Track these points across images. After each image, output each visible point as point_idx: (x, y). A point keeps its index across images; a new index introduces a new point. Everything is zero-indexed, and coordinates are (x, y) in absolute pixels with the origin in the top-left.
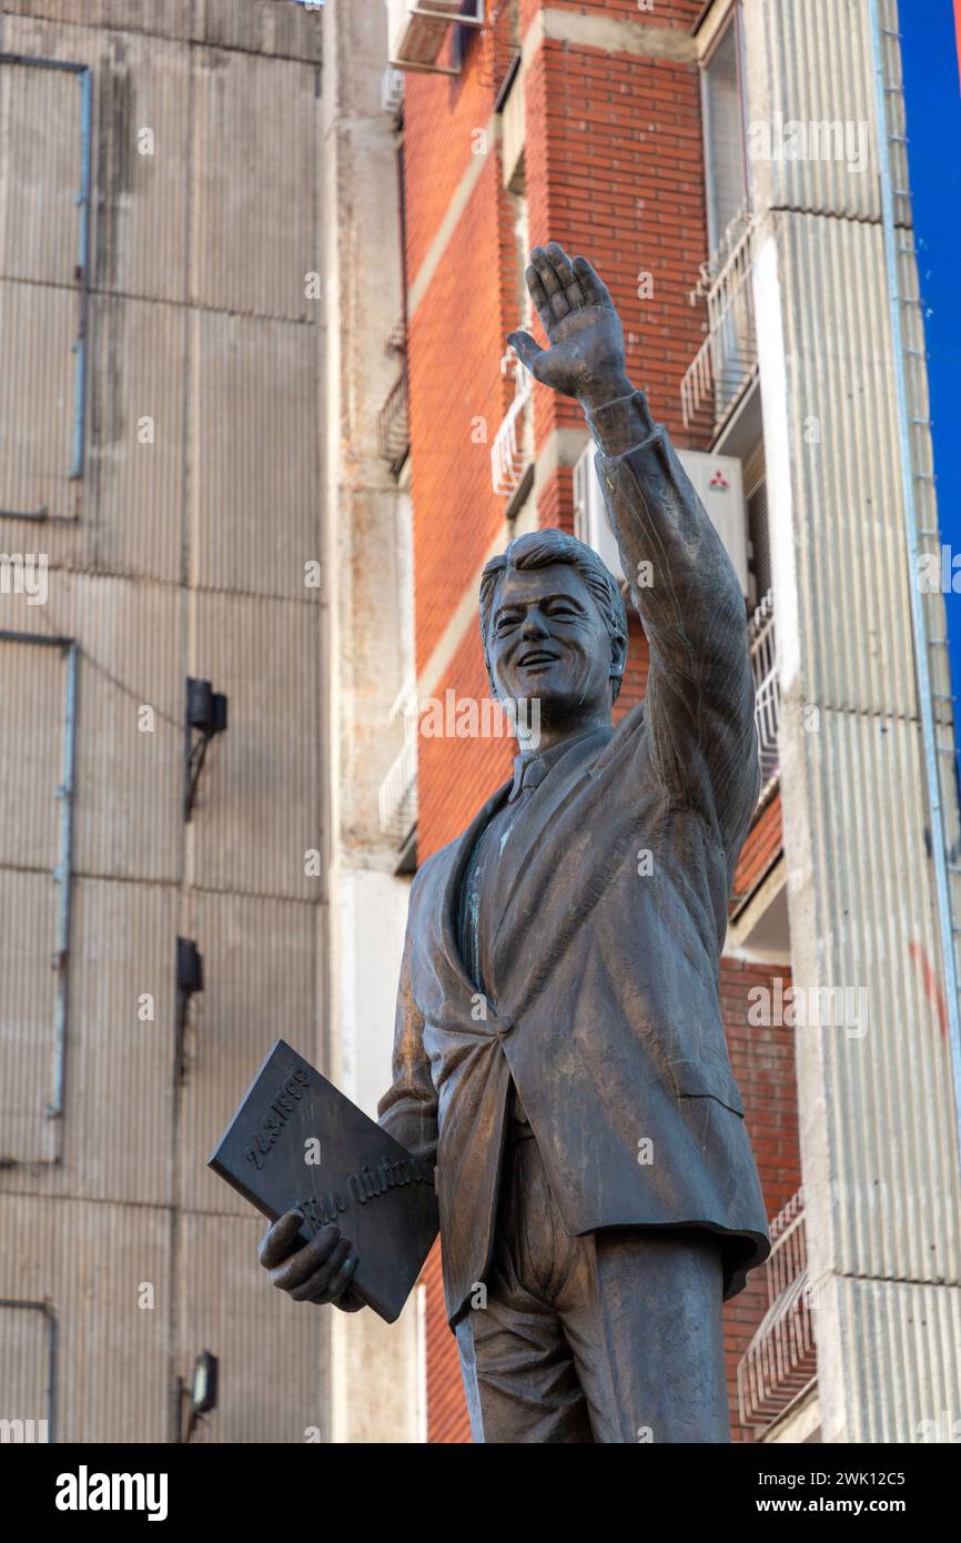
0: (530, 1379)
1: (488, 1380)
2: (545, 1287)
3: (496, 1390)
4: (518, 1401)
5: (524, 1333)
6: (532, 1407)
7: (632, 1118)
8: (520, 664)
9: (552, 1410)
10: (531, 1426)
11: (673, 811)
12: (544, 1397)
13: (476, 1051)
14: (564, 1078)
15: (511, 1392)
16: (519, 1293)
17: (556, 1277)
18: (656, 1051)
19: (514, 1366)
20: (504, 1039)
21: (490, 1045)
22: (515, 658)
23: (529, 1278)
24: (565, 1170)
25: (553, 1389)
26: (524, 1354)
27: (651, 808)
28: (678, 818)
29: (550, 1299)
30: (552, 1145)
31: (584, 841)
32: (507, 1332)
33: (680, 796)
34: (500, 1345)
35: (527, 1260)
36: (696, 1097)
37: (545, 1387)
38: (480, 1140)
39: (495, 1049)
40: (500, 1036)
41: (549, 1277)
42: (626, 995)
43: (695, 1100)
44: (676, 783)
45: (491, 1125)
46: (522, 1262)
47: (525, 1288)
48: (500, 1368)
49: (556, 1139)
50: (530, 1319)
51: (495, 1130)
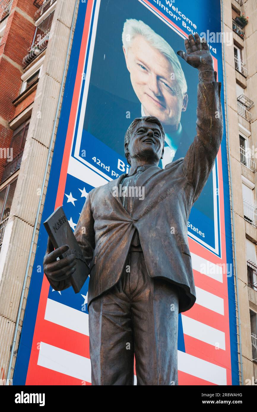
0: (119, 320)
1: (106, 317)
2: (131, 294)
3: (108, 320)
4: (115, 325)
5: (121, 306)
6: (118, 328)
7: (172, 253)
8: (144, 141)
9: (124, 331)
10: (117, 333)
11: (188, 184)
12: (122, 326)
13: (123, 225)
14: (152, 236)
15: (113, 321)
16: (122, 294)
17: (137, 291)
18: (178, 239)
19: (116, 314)
20: (135, 222)
21: (128, 224)
22: (143, 140)
23: (127, 290)
24: (152, 259)
25: (125, 325)
26: (119, 312)
27: (182, 181)
28: (188, 186)
29: (131, 298)
30: (148, 251)
31: (163, 182)
32: (116, 304)
33: (190, 181)
34: (113, 307)
35: (128, 284)
36: (187, 255)
37: (124, 323)
38: (120, 248)
39: (130, 225)
40: (134, 221)
41: (134, 291)
42: (172, 222)
43: (187, 256)
44: (191, 177)
45: (125, 245)
46: (126, 284)
47: (125, 292)
48: (111, 314)
49: (150, 250)
50: (124, 302)
51: (126, 246)
